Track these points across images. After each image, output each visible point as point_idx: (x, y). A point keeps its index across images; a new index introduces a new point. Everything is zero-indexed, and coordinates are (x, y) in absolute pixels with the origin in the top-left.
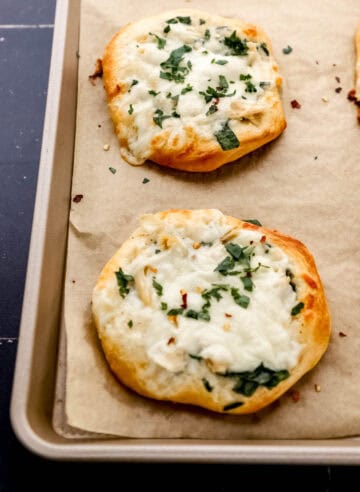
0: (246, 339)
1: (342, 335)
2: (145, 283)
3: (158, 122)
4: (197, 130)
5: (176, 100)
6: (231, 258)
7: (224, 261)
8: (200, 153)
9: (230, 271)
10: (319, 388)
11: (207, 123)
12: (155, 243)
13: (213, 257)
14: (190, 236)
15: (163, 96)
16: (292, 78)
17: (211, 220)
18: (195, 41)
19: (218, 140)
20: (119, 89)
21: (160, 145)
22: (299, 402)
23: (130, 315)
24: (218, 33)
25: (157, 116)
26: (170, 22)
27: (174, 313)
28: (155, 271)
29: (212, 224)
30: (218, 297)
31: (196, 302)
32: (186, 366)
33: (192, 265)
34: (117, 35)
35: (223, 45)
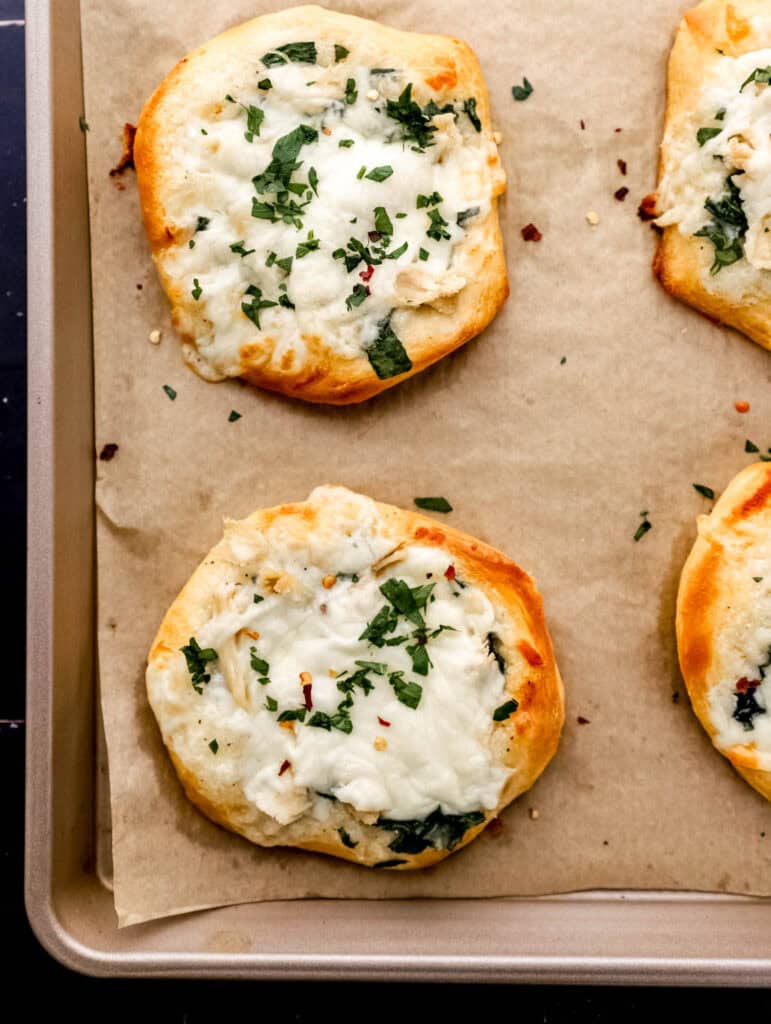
0: (413, 765)
1: (582, 721)
2: (237, 662)
3: (252, 313)
4: (329, 339)
5: (286, 267)
6: (392, 608)
7: (379, 617)
8: (337, 384)
9: (388, 636)
10: (535, 814)
11: (349, 322)
12: (254, 579)
13: (359, 608)
14: (319, 563)
15: (259, 261)
16: (529, 165)
17: (356, 528)
18: (326, 109)
19: (371, 359)
20: (170, 238)
21: (258, 362)
22: (502, 838)
23: (212, 726)
24: (374, 86)
25: (249, 300)
26: (269, 60)
27: (289, 717)
28: (255, 637)
29: (356, 536)
30: (367, 686)
31: (327, 697)
32: (311, 809)
33: (321, 623)
34: (161, 94)
35: (383, 116)
